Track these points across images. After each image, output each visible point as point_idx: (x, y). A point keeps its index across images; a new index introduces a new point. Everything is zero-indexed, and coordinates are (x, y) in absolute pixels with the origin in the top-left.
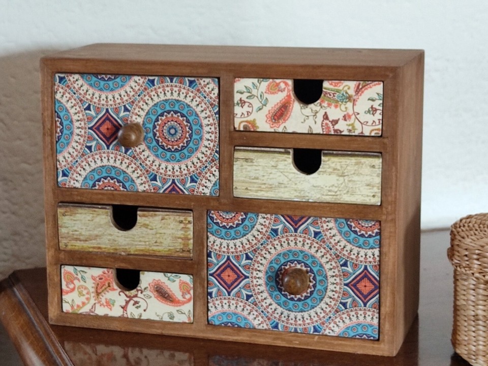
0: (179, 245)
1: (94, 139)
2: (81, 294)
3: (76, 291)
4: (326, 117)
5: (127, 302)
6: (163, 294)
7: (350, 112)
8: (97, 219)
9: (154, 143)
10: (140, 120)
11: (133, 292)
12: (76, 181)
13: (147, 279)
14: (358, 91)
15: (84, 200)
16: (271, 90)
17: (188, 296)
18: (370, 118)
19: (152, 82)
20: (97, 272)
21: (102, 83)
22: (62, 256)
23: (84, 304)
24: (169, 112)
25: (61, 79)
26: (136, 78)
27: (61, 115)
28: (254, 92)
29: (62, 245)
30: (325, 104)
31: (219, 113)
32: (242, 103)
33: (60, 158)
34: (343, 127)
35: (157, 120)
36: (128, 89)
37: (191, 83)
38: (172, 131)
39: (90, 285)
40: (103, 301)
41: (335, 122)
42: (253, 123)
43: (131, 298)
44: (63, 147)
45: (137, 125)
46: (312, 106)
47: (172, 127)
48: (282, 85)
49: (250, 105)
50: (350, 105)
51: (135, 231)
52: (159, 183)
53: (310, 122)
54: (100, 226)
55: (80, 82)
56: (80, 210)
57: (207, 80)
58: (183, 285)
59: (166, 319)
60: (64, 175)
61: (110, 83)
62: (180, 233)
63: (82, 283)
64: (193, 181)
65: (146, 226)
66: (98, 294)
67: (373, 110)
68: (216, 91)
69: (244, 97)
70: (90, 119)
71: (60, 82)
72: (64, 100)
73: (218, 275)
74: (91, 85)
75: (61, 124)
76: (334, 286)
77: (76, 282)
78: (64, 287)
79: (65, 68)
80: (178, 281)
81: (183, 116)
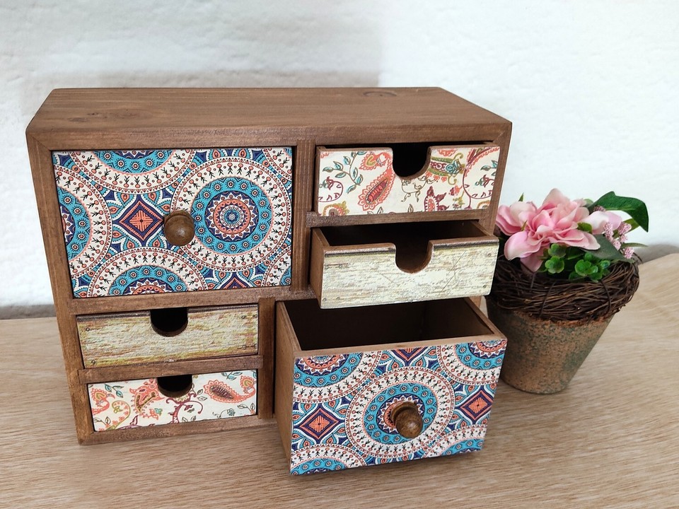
0: (241, 342)
1: (123, 235)
2: (117, 410)
3: (111, 409)
4: (431, 192)
5: (177, 409)
6: (221, 393)
7: (459, 184)
8: (135, 329)
9: (208, 233)
10: (187, 207)
11: (185, 397)
12: (102, 287)
13: (200, 382)
14: (472, 159)
15: (114, 309)
16: (365, 166)
17: (250, 391)
18: (480, 190)
19: (203, 156)
20: (137, 385)
21: (129, 162)
22: (89, 374)
23: (122, 419)
24: (226, 194)
25: (64, 160)
26: (179, 153)
27: (70, 207)
28: (346, 168)
29: (88, 361)
30: (431, 178)
31: (293, 190)
32: (330, 183)
33: (74, 262)
34: (448, 202)
35: (211, 205)
36: (168, 168)
37: (256, 154)
38: (232, 217)
39: (129, 398)
40: (147, 411)
41: (441, 197)
42: (342, 207)
43: (181, 404)
44: (77, 249)
45: (184, 213)
46: (416, 181)
47: (232, 212)
48: (382, 158)
49: (340, 185)
50: (459, 176)
51: (185, 335)
52: (215, 279)
53: (412, 200)
54: (139, 335)
55: (95, 162)
56: (109, 322)
57: (278, 150)
58: (244, 381)
59: (225, 415)
60: (82, 282)
61: (141, 161)
62: (243, 330)
63: (118, 398)
64: (258, 271)
65: (200, 327)
66: (139, 406)
67: (485, 181)
68: (290, 163)
69: (332, 176)
70: (114, 210)
71: (62, 164)
72: (72, 188)
73: (306, 426)
74: (111, 165)
75: (71, 219)
77: (110, 399)
78: (94, 406)
79: (69, 144)
80: (239, 377)
81: (245, 197)
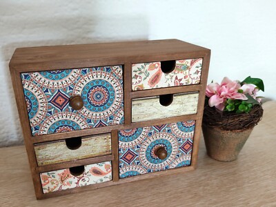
0: (104, 149)
1: (53, 107)
2: (53, 183)
3: (50, 183)
4: (176, 78)
5: (78, 181)
6: (97, 172)
7: (187, 74)
8: (59, 147)
9: (89, 104)
10: (79, 93)
11: (81, 175)
12: (44, 131)
13: (88, 168)
14: (192, 64)
15: (50, 139)
16: (151, 69)
17: (109, 170)
18: (196, 76)
19: (85, 71)
20: (61, 172)
21: (54, 75)
22: (40, 169)
23: (55, 187)
24: (96, 86)
25: (26, 76)
26: (75, 70)
27: (29, 97)
28: (142, 70)
29: (40, 163)
30: (176, 72)
31: (123, 83)
32: (136, 76)
33: (32, 121)
34: (184, 82)
35: (89, 92)
36: (71, 77)
37: (107, 69)
38: (98, 96)
39: (58, 178)
40: (66, 183)
41: (181, 80)
42: (142, 86)
43: (80, 178)
44: (33, 114)
45: (78, 96)
46: (170, 74)
47: (98, 94)
48: (157, 65)
49: (140, 77)
50: (187, 71)
51: (81, 148)
52: (93, 123)
53: (169, 82)
54: (61, 150)
55: (39, 77)
56: (48, 145)
57: (116, 67)
58: (107, 167)
59: (99, 182)
60: (36, 129)
61: (59, 75)
62: (105, 144)
63: (53, 178)
64: (110, 119)
65: (87, 145)
66: (62, 181)
67: (198, 72)
68: (121, 72)
69: (137, 74)
70: (49, 97)
71: (25, 78)
72: (30, 89)
73: (124, 158)
74: (47, 78)
75: (30, 102)
76: (175, 149)
77: (49, 179)
78: (43, 182)
79: (28, 69)
80: (104, 165)
81: (104, 87)
